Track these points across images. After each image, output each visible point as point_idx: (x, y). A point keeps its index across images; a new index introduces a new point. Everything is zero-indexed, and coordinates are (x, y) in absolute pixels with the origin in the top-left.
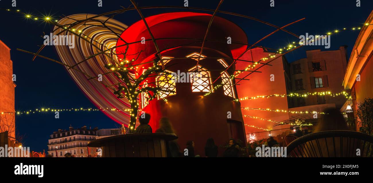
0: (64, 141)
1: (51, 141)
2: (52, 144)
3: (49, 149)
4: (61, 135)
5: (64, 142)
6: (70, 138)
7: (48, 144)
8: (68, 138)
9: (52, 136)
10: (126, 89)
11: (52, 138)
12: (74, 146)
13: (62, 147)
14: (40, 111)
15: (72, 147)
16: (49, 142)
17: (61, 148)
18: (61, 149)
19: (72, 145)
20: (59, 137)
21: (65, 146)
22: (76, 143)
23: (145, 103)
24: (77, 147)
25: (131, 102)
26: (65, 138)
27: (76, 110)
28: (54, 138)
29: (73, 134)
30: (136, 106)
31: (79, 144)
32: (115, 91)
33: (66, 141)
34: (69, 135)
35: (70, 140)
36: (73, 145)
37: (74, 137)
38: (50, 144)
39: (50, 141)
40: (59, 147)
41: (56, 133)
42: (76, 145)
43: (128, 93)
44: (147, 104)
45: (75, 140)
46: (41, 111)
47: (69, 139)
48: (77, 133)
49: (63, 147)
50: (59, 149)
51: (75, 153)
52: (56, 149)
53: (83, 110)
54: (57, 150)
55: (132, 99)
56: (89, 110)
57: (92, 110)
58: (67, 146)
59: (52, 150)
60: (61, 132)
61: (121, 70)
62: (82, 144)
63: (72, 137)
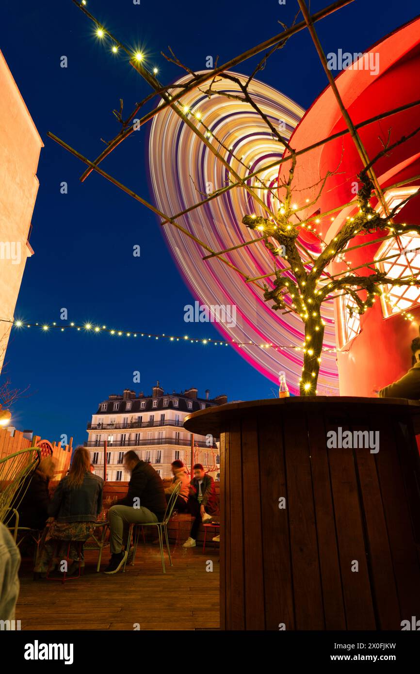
0: (135, 423)
1: (100, 419)
2: (101, 427)
3: (89, 440)
4: (129, 406)
5: (132, 426)
6: (152, 417)
7: (89, 427)
8: (146, 416)
9: (104, 406)
10: (292, 285)
11: (102, 410)
12: (160, 442)
13: (127, 439)
14: (79, 329)
15: (153, 444)
16: (93, 422)
17: (122, 443)
18: (121, 445)
19: (154, 434)
20: (122, 410)
21: (133, 438)
22: (164, 432)
23: (349, 331)
24: (166, 443)
25: (306, 316)
26: (136, 415)
27: (172, 339)
28: (110, 411)
29: (160, 407)
30: (317, 329)
31: (174, 436)
32: (266, 290)
33: (138, 424)
34: (149, 408)
35: (151, 424)
36: (156, 437)
37: (163, 416)
38: (95, 429)
39: (96, 419)
40: (119, 439)
41: (116, 399)
42: (164, 436)
43: (297, 295)
44: (357, 333)
45: (162, 423)
46: (81, 329)
47: (148, 419)
48: (171, 406)
49: (129, 439)
50: (116, 445)
51: (158, 461)
52: (106, 444)
53: (189, 341)
54: (111, 445)
55: (308, 309)
56: (205, 342)
57: (210, 344)
58: (141, 438)
59: (97, 444)
60: (130, 397)
61: (281, 232)
62: (181, 437)
63: (157, 415)
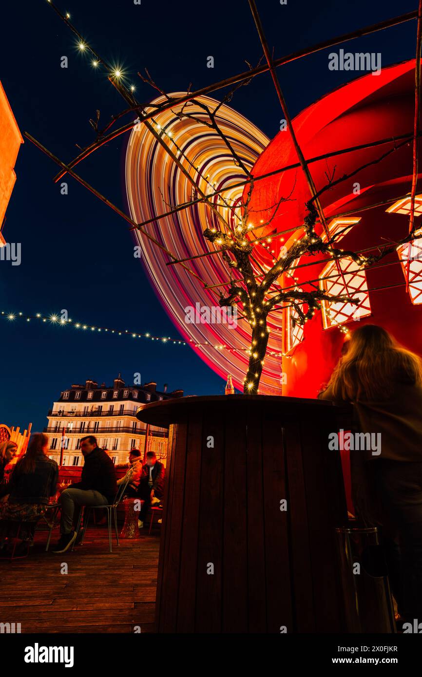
0: (95, 412)
1: (61, 407)
2: (61, 414)
3: (49, 426)
4: (90, 395)
5: (92, 414)
6: (112, 407)
7: (50, 414)
8: (106, 406)
9: (66, 394)
10: (244, 295)
11: (64, 399)
12: (117, 430)
13: (86, 426)
14: (45, 320)
15: (111, 432)
16: (54, 409)
17: (81, 430)
18: (80, 432)
19: (112, 423)
20: (84, 399)
21: (92, 425)
22: (123, 421)
23: (294, 338)
24: (123, 431)
25: (254, 323)
26: (97, 405)
27: (134, 335)
28: (71, 399)
29: (120, 398)
30: (263, 335)
32: (222, 297)
33: (98, 413)
34: (109, 398)
35: (110, 413)
36: (115, 426)
37: (122, 406)
38: (56, 415)
39: (57, 406)
40: (78, 426)
41: (78, 389)
42: (122, 426)
43: (248, 304)
44: (300, 341)
45: (121, 413)
46: (47, 321)
47: (108, 409)
48: (130, 398)
49: (88, 426)
50: (75, 432)
51: (115, 448)
53: (150, 339)
54: (70, 432)
55: (256, 317)
56: (165, 340)
57: (170, 342)
58: (100, 426)
59: (56, 430)
60: (92, 387)
61: (237, 247)
62: (138, 427)
63: (117, 405)
